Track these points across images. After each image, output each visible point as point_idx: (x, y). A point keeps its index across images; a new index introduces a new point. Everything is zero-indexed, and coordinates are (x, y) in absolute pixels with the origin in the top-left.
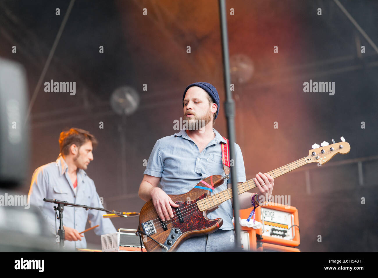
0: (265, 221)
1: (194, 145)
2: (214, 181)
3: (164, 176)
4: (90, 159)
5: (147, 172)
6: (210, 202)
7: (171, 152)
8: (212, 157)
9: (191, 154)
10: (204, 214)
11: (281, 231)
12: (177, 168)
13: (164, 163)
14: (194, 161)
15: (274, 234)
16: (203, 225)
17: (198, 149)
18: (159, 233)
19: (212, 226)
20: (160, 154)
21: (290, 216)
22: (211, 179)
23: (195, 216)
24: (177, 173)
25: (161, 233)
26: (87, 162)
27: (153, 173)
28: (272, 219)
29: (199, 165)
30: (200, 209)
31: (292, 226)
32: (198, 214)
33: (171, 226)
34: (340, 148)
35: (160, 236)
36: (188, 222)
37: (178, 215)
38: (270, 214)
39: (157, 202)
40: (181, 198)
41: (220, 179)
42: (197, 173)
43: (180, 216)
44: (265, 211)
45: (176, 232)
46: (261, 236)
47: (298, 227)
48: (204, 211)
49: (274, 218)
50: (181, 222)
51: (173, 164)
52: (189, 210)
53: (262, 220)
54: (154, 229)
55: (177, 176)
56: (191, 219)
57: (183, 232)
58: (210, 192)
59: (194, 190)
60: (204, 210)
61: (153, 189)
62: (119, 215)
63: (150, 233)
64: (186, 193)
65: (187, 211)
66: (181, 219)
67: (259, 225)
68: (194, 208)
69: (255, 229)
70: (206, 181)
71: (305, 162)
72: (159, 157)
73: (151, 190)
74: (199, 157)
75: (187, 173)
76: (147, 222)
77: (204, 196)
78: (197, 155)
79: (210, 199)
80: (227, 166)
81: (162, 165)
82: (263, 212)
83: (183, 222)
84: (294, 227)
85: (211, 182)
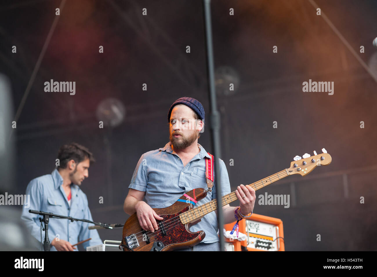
0: (250, 233)
1: (179, 159)
2: (196, 194)
3: (148, 190)
4: (85, 177)
5: (132, 186)
6: (192, 215)
7: (155, 166)
8: (196, 171)
9: (175, 168)
10: (187, 227)
11: (266, 243)
12: (160, 182)
13: (148, 177)
14: (178, 175)
15: (259, 246)
16: (185, 237)
17: (182, 163)
18: (143, 246)
19: (194, 239)
20: (144, 168)
21: (275, 228)
22: (194, 192)
23: (178, 229)
24: (161, 186)
25: (144, 247)
26: (82, 179)
27: (137, 187)
28: (257, 231)
29: (183, 179)
30: (182, 222)
31: (277, 238)
32: (181, 226)
33: (154, 239)
34: (322, 159)
35: (143, 249)
36: (171, 235)
37: (161, 228)
38: (255, 226)
39: (141, 214)
40: (164, 211)
41: (202, 192)
42: (180, 187)
43: (162, 229)
44: (250, 223)
45: (159, 245)
46: (246, 248)
47: (283, 239)
48: (186, 224)
49: (259, 229)
50: (163, 235)
51: (157, 178)
52: (171, 224)
53: (247, 232)
54: (136, 242)
55: (160, 189)
56: (174, 232)
57: (165, 245)
58: (193, 205)
59: (177, 203)
60: (186, 222)
61: (137, 203)
62: (104, 226)
63: (132, 247)
64: (169, 207)
65: (169, 224)
66: (164, 232)
67: (244, 237)
68: (176, 221)
69: (240, 241)
70: (189, 194)
71: (287, 174)
72: (143, 171)
73: (136, 204)
74: (183, 171)
75: (170, 187)
76: (130, 235)
77: (187, 209)
78: (181, 169)
79: (193, 212)
80: (210, 180)
81: (146, 179)
82: (248, 224)
83: (165, 235)
84: (279, 239)
85: (193, 196)
